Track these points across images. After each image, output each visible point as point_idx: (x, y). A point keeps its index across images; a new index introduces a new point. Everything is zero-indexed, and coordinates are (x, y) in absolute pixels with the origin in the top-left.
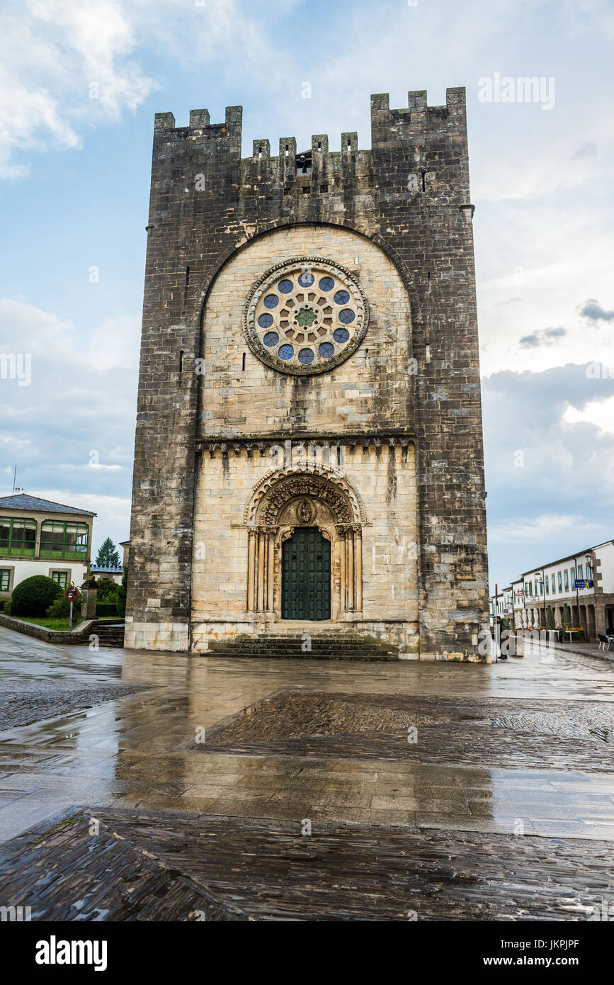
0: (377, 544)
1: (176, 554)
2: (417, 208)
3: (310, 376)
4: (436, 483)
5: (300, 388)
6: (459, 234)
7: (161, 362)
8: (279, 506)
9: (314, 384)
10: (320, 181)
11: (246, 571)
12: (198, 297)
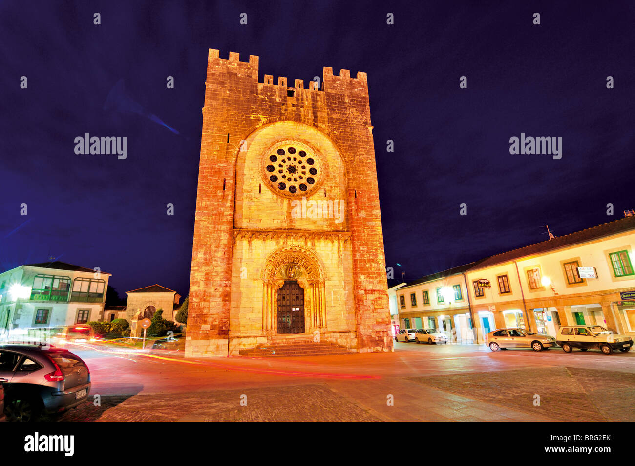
0: (333, 290)
1: (220, 296)
2: (347, 124)
4: (363, 258)
7: (212, 183)
10: (300, 102)
11: (262, 306)
12: (235, 150)
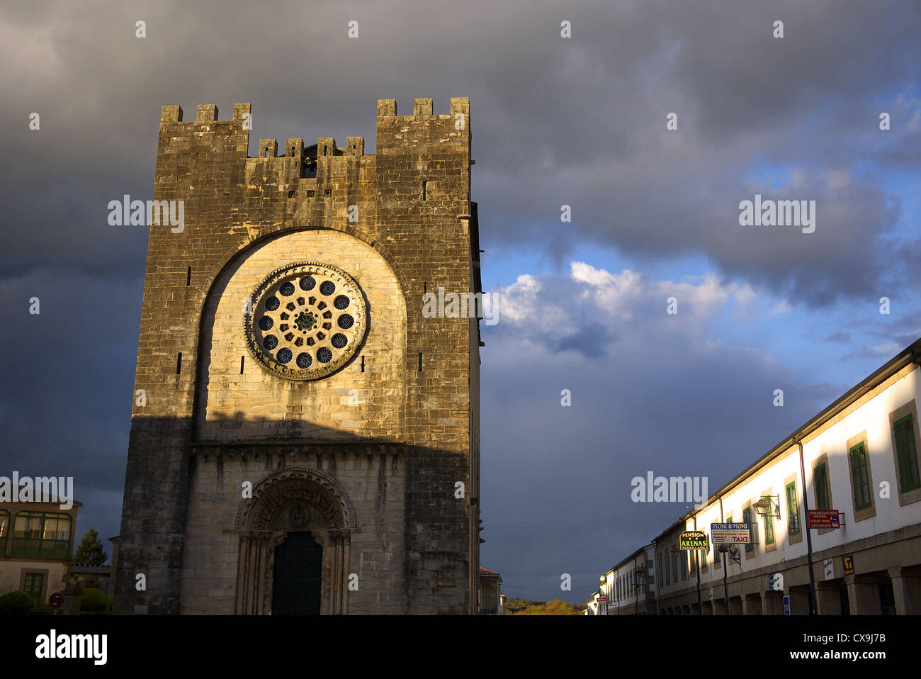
0: (364, 551)
1: (166, 559)
2: (417, 218)
3: (307, 381)
4: (423, 491)
5: (297, 393)
6: (456, 245)
7: (158, 364)
8: (273, 510)
9: (310, 389)
10: (324, 185)
11: (236, 577)
12: (199, 298)
